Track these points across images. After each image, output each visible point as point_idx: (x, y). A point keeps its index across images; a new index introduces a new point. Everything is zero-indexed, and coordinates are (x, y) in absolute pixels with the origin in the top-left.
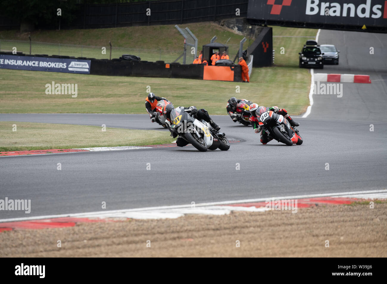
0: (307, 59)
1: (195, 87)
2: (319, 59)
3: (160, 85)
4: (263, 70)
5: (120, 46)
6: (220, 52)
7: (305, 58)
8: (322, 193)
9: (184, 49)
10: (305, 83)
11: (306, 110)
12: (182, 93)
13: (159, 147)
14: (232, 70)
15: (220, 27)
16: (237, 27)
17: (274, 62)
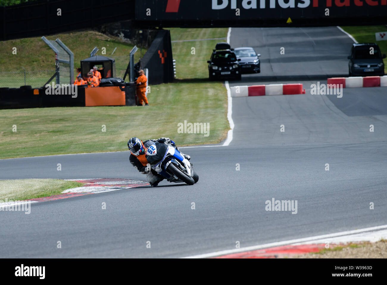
0: (218, 68)
1: (76, 117)
2: (234, 67)
3: (28, 118)
4: (163, 87)
6: (104, 68)
7: (215, 68)
8: (278, 241)
9: (55, 68)
10: (220, 100)
11: (227, 136)
12: (59, 126)
13: (45, 199)
14: (122, 90)
15: (101, 35)
16: (123, 32)
17: (175, 76)
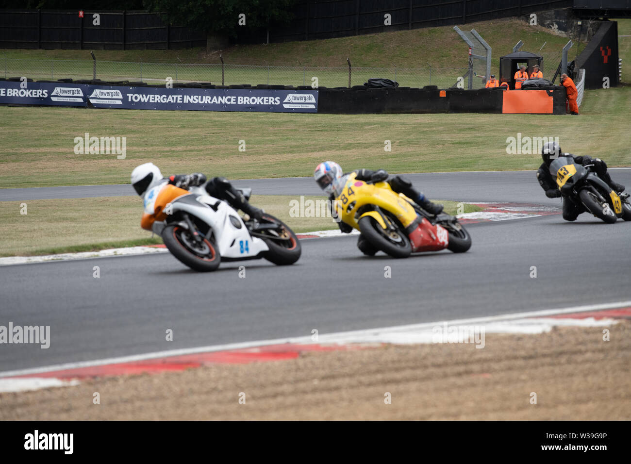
1: (489, 126)
3: (431, 125)
4: (603, 93)
5: (365, 65)
6: (528, 67)
9: (468, 66)
12: (468, 136)
14: (550, 95)
15: (529, 26)
16: (557, 23)
17: (620, 79)
